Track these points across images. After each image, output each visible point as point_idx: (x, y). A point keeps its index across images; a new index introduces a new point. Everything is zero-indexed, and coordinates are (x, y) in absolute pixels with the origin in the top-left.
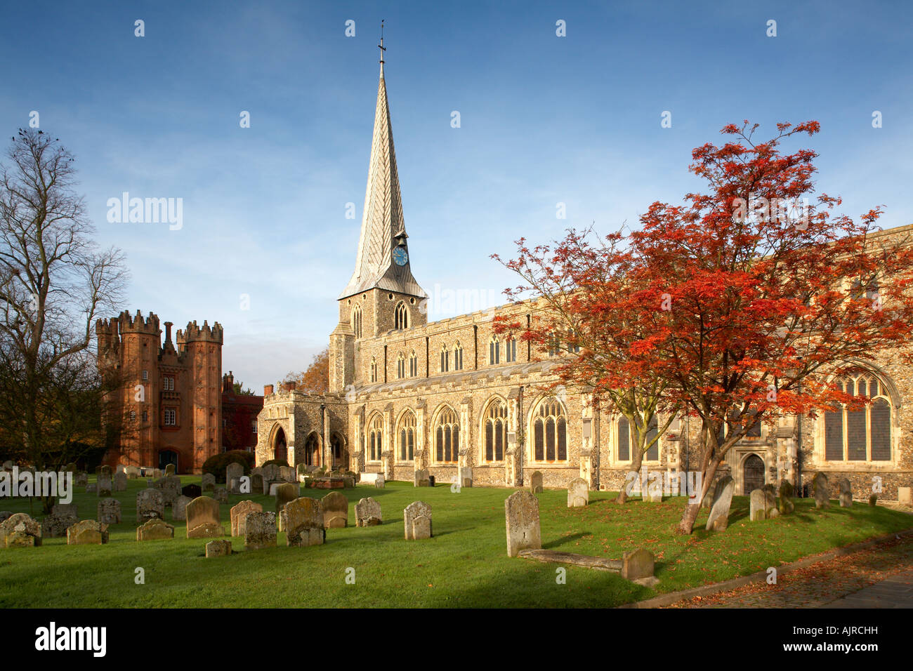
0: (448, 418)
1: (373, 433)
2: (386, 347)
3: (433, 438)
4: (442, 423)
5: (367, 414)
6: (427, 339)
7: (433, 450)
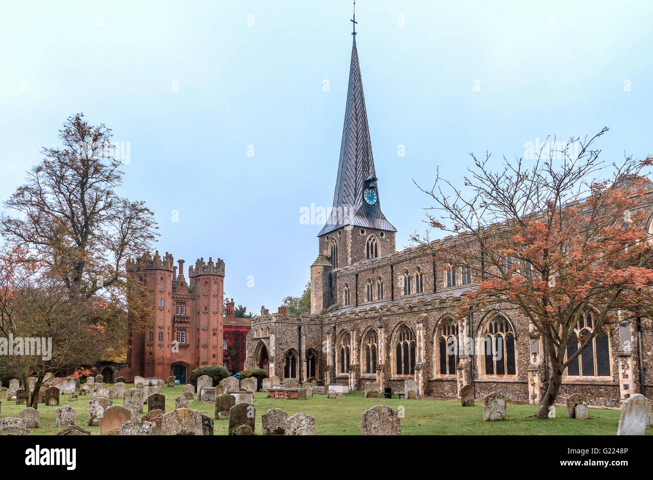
0: (406, 336)
1: (343, 349)
2: (357, 275)
3: (393, 354)
4: (401, 340)
5: (337, 333)
6: (392, 266)
7: (393, 364)
